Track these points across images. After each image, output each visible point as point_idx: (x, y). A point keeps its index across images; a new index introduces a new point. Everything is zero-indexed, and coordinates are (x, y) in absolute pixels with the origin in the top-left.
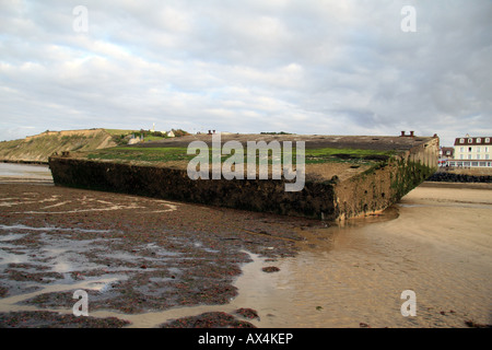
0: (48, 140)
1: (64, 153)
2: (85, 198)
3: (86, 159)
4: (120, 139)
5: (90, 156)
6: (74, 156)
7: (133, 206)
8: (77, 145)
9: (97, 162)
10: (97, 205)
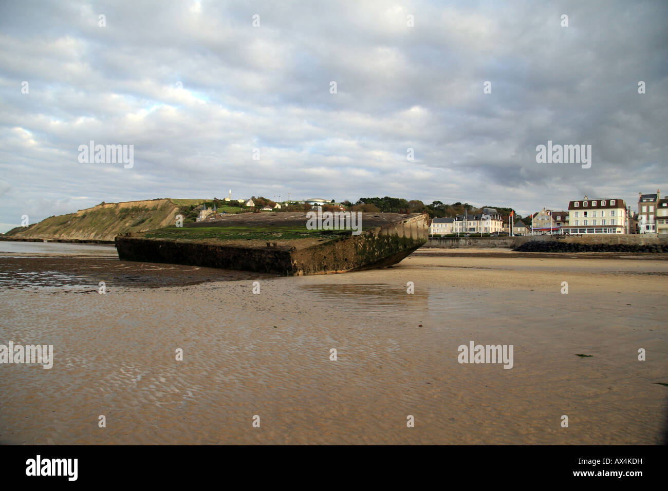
0: (104, 214)
1: (127, 234)
2: (142, 265)
3: (144, 238)
4: (190, 211)
5: (148, 236)
6: (135, 236)
7: (172, 268)
8: (138, 219)
9: (152, 241)
10: (150, 268)
